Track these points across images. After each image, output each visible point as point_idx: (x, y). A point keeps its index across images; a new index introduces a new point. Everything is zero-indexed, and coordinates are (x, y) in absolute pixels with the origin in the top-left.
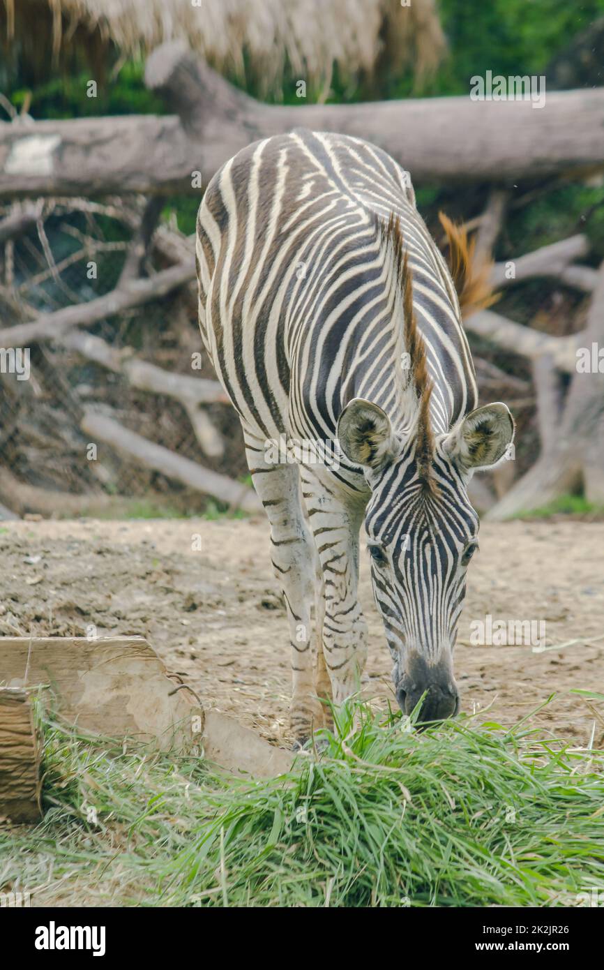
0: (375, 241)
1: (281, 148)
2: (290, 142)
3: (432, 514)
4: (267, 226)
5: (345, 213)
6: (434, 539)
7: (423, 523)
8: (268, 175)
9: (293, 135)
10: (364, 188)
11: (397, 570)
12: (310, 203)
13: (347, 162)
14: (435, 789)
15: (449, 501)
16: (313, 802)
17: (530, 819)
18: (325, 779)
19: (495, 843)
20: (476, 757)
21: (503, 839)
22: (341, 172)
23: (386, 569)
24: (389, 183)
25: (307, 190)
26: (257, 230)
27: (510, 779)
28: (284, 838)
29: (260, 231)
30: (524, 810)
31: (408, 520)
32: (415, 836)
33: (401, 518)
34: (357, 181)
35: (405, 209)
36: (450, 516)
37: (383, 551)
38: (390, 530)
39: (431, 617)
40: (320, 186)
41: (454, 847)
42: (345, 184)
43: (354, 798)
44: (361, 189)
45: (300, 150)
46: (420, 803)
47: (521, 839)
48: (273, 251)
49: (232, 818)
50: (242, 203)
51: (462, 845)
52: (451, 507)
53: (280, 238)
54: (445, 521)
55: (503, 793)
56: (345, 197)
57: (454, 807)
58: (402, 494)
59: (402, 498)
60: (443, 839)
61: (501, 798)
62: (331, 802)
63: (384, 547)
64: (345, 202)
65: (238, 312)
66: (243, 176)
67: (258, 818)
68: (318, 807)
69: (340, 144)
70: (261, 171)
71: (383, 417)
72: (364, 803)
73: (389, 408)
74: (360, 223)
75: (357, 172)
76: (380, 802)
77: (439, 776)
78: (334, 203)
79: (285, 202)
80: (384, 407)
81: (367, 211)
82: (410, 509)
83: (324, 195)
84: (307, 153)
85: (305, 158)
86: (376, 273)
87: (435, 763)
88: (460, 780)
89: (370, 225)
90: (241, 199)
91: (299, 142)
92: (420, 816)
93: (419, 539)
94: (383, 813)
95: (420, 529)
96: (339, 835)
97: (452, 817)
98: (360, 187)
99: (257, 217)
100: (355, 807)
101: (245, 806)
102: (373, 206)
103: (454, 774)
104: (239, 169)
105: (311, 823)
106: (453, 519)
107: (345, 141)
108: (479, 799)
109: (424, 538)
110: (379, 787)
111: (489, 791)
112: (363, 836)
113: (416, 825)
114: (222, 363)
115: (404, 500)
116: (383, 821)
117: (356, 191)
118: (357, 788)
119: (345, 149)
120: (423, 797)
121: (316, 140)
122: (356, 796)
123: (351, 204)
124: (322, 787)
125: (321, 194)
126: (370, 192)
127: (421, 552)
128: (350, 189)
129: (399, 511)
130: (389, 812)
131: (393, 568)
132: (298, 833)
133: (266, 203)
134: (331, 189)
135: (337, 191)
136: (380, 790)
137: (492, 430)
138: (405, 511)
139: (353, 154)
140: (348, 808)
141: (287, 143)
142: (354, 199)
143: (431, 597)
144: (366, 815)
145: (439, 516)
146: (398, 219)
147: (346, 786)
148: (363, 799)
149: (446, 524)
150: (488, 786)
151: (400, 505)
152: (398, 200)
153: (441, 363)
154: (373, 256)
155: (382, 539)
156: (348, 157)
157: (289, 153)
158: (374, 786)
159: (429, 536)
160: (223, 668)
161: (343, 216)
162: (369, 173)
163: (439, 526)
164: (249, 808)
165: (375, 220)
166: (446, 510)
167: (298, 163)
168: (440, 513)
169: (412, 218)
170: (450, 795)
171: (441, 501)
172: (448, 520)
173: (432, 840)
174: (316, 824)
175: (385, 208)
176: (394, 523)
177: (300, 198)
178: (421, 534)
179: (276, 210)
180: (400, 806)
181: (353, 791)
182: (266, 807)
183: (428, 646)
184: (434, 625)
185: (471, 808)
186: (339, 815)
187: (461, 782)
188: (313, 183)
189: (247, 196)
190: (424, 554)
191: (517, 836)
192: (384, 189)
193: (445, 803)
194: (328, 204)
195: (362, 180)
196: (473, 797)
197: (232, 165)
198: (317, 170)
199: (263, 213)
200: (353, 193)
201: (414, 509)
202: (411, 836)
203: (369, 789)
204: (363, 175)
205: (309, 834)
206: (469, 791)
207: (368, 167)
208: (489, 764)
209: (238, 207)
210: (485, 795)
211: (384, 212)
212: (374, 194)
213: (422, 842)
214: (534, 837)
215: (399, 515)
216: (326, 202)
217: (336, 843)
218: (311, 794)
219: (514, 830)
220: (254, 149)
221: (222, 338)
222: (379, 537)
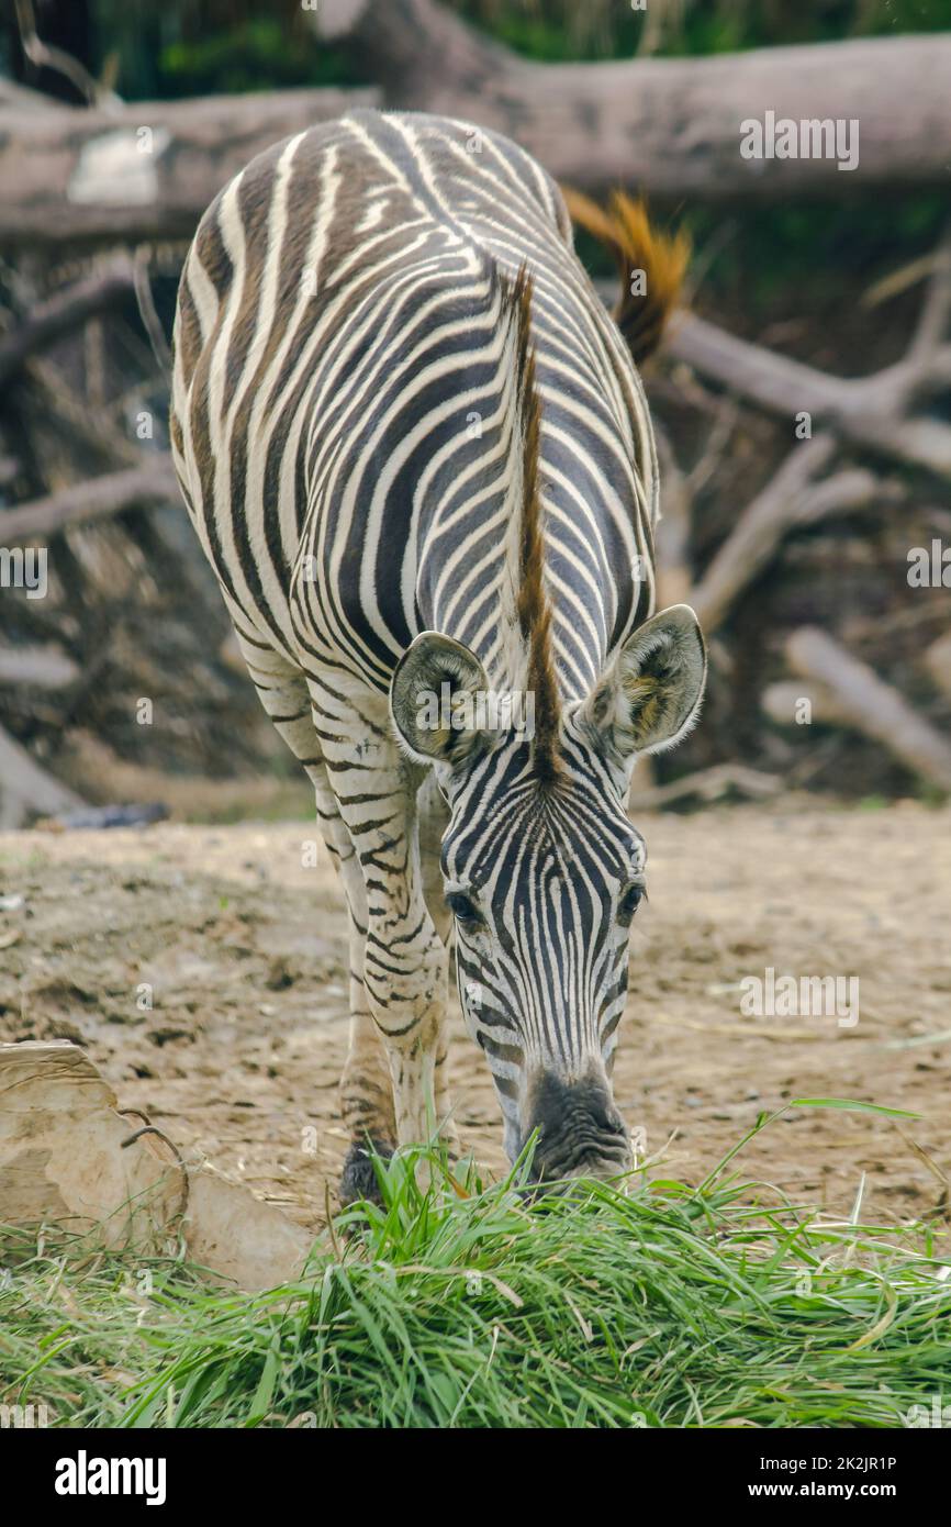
0: (488, 308)
1: (327, 145)
2: (343, 134)
3: (560, 828)
4: (299, 275)
5: (440, 254)
6: (565, 869)
7: (545, 841)
8: (305, 190)
9: (346, 122)
10: (478, 211)
11: (502, 931)
12: (380, 238)
13: (446, 165)
14: (555, 1305)
15: (589, 806)
16: (332, 1335)
17: (738, 1356)
18: (351, 1294)
19: (669, 1402)
20: (635, 1245)
21: (687, 1393)
22: (435, 183)
23: (482, 935)
24: (521, 203)
25: (374, 215)
26: (281, 283)
27: (700, 1284)
28: (281, 1403)
29: (286, 286)
30: (727, 1339)
31: (517, 839)
32: (517, 1393)
33: (504, 837)
34: (466, 200)
35: (551, 253)
36: (591, 830)
37: (473, 900)
38: (485, 860)
39: (566, 1005)
40: (399, 210)
41: (591, 1411)
42: (444, 204)
43: (403, 1325)
44: (472, 215)
45: (361, 146)
46: (527, 1333)
47: (720, 1392)
48: (310, 319)
49: (189, 1370)
50: (257, 240)
51: (606, 1408)
52: (594, 817)
53: (324, 296)
54: (583, 839)
55: (685, 1310)
56: (443, 229)
57: (590, 1337)
58: (504, 799)
59: (504, 805)
60: (571, 1396)
61: (680, 1320)
62: (365, 1335)
63: (474, 891)
64: (444, 237)
65: (240, 429)
66: (262, 197)
67: (236, 1367)
68: (342, 1343)
69: (432, 132)
70: (291, 187)
71: (473, 668)
72: (423, 1334)
73: (484, 648)
74: (464, 272)
75: (465, 183)
76: (453, 1332)
77: (563, 1283)
78: (422, 238)
79: (334, 234)
80: (474, 646)
81: (481, 253)
82: (520, 819)
83: (406, 225)
84: (374, 150)
85: (369, 161)
86: (487, 372)
87: (556, 1259)
88: (602, 1288)
89: (482, 278)
90: (255, 235)
91: (360, 132)
92: (530, 1356)
93: (538, 870)
94: (457, 1353)
95: (540, 852)
96: (379, 1394)
97: (589, 1356)
98: (470, 210)
99: (282, 260)
100: (406, 1341)
101: (212, 1346)
102: (493, 245)
103: (590, 1277)
104: (251, 188)
105: (327, 1374)
106: (598, 838)
107: (441, 126)
108: (636, 1320)
109: (547, 868)
110: (450, 1304)
111: (660, 1307)
112: (422, 1396)
113: (521, 1371)
114: (211, 523)
115: (509, 807)
116: (458, 1367)
117: (462, 219)
118: (409, 1307)
119: (440, 142)
120: (531, 1321)
121: (389, 128)
122: (409, 1322)
123: (454, 240)
124: (349, 1307)
125: (400, 224)
126: (489, 220)
127: (543, 893)
128: (453, 215)
129: (500, 825)
130: (469, 1350)
131: (494, 929)
132: (304, 1393)
133: (299, 237)
134: (418, 215)
135: (429, 218)
136: (453, 1312)
137: (667, 665)
138: (511, 825)
139: (456, 148)
140: (394, 1345)
141: (336, 136)
142: (459, 232)
143: (566, 971)
144: (428, 1356)
145: (573, 831)
146: (531, 280)
147: (391, 1306)
148: (420, 1327)
149: (587, 844)
150: (656, 1298)
151: (500, 816)
152: (538, 236)
153: (603, 537)
154: (483, 338)
155: (471, 878)
156: (447, 155)
157: (341, 153)
158: (441, 1304)
159: (556, 865)
160: (321, 1092)
161: (436, 258)
162: (486, 184)
163: (573, 847)
164: (220, 1349)
165: (490, 270)
166: (584, 823)
167: (357, 170)
168: (573, 825)
169: (562, 268)
170: (584, 1315)
171: (572, 804)
172: (589, 838)
173: (549, 1397)
174: (338, 1376)
175: (515, 251)
176: (491, 848)
177: (362, 228)
178: (542, 860)
179: (318, 247)
180: (489, 1337)
181: (403, 1313)
182: (249, 1348)
183: (563, 1053)
184: (573, 1019)
185: (623, 1337)
186: (378, 1357)
187: (603, 1293)
188: (385, 203)
189: (267, 227)
190: (548, 896)
191: (714, 1386)
192: (514, 215)
193: (574, 1331)
194: (412, 240)
195: (474, 197)
196: (628, 1318)
197: (242, 183)
198: (391, 179)
199: (293, 252)
200: (457, 222)
201: (527, 819)
202: (510, 1393)
203: (435, 1309)
204: (475, 189)
205: (326, 1394)
206: (620, 1307)
207: (485, 173)
208: (656, 1257)
209: (249, 249)
210: (648, 1313)
211: (513, 257)
212: (495, 224)
213: (530, 1403)
214: (743, 1389)
215: (501, 833)
216: (409, 237)
217: (374, 1410)
218: (326, 1321)
219: (708, 1377)
220: (280, 153)
221: (212, 478)
222: (465, 876)
